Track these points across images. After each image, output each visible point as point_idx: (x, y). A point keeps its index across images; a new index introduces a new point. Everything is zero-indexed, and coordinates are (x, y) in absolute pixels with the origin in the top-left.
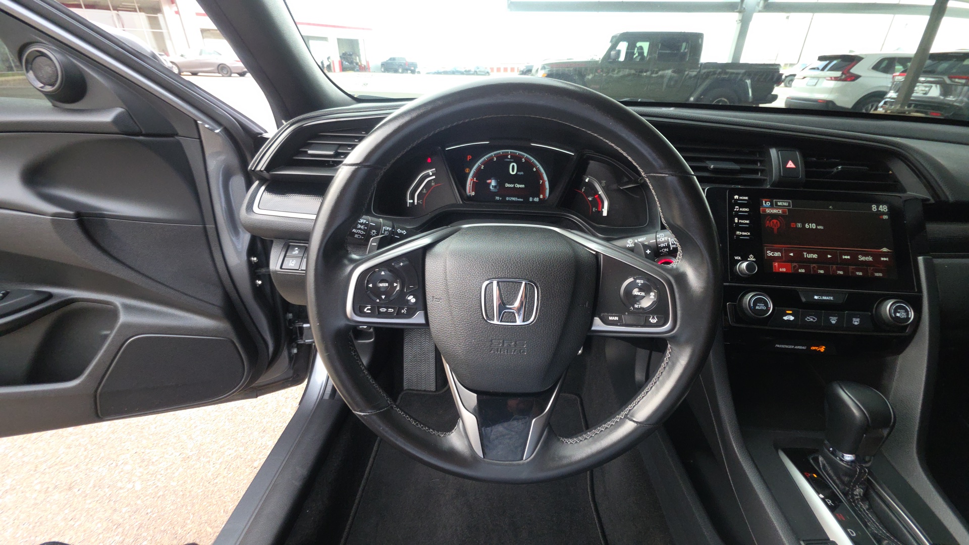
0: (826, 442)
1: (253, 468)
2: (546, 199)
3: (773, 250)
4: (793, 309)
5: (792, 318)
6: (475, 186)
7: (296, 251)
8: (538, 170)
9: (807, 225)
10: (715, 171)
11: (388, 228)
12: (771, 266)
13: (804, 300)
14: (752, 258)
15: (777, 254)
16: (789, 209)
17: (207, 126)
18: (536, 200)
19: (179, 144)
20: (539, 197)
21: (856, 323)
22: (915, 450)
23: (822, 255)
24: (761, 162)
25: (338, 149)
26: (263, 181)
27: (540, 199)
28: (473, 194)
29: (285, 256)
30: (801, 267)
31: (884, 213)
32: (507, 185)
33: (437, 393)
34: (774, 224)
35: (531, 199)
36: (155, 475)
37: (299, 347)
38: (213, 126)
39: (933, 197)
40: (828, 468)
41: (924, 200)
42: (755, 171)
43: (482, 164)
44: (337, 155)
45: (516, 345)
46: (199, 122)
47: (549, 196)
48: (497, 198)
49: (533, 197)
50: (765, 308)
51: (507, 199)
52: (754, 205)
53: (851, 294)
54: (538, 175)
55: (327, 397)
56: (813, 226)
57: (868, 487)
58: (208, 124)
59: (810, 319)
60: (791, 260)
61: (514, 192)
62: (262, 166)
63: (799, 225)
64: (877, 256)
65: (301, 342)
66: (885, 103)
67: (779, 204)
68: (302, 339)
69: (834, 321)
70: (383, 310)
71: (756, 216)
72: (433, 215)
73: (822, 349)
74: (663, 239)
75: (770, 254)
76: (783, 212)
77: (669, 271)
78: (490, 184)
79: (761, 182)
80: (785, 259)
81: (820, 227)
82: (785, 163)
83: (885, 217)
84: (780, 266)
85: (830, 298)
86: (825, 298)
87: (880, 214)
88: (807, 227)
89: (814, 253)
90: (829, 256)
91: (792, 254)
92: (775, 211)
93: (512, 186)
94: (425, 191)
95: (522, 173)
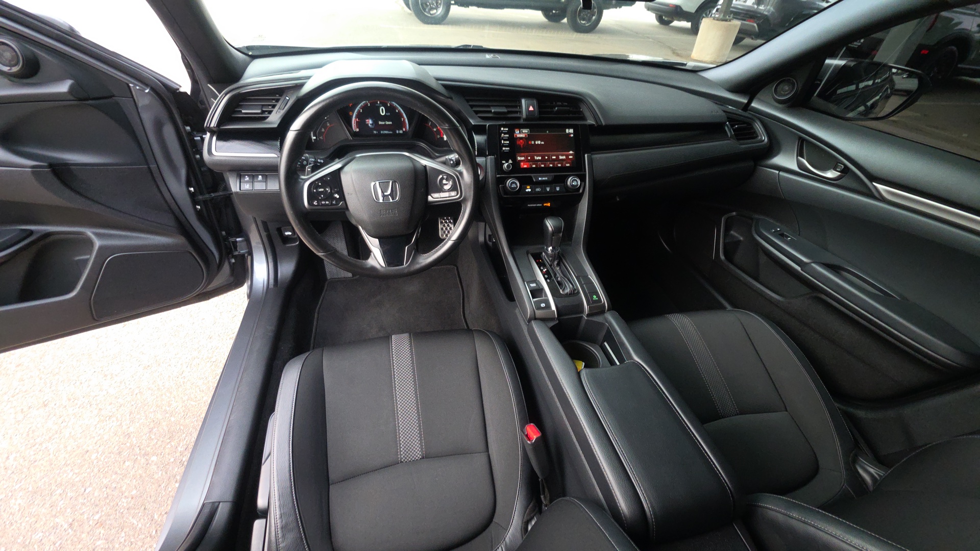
1: (212, 362)
2: (407, 131)
3: (521, 156)
4: (530, 185)
5: (530, 190)
6: (358, 124)
7: (247, 178)
8: (399, 111)
10: (495, 113)
11: (312, 160)
12: (520, 165)
13: (534, 180)
14: (510, 161)
15: (522, 158)
16: (528, 134)
17: (138, 88)
18: (401, 132)
19: (117, 104)
21: (558, 190)
23: (543, 157)
24: (519, 106)
25: (262, 108)
26: (213, 132)
27: (403, 131)
28: (358, 130)
29: (240, 182)
30: (533, 164)
31: (571, 134)
32: (380, 123)
33: (353, 278)
34: (521, 142)
35: (397, 132)
36: (124, 382)
37: (235, 257)
38: (142, 87)
39: (596, 123)
40: (545, 257)
41: (592, 125)
42: (517, 112)
43: (360, 108)
44: (263, 112)
45: (392, 211)
46: (131, 85)
47: (409, 128)
48: (375, 132)
49: (399, 130)
50: (516, 186)
51: (382, 132)
52: (511, 132)
53: (555, 176)
54: (400, 114)
55: (271, 286)
56: (539, 142)
58: (138, 86)
59: (538, 190)
60: (529, 161)
61: (385, 127)
62: (214, 124)
63: (533, 142)
64: (567, 156)
65: (236, 253)
66: (717, 10)
67: (523, 131)
68: (237, 251)
69: (548, 189)
70: (323, 202)
71: (512, 139)
72: (336, 147)
73: (549, 205)
75: (519, 158)
76: (526, 136)
77: (457, 171)
78: (368, 122)
79: (519, 118)
80: (526, 161)
81: (543, 143)
82: (529, 108)
83: (572, 135)
84: (524, 164)
85: (546, 178)
86: (544, 179)
87: (570, 134)
88: (536, 143)
89: (539, 156)
90: (546, 158)
91: (529, 158)
92: (521, 136)
93: (383, 123)
94: (323, 130)
95: (389, 114)
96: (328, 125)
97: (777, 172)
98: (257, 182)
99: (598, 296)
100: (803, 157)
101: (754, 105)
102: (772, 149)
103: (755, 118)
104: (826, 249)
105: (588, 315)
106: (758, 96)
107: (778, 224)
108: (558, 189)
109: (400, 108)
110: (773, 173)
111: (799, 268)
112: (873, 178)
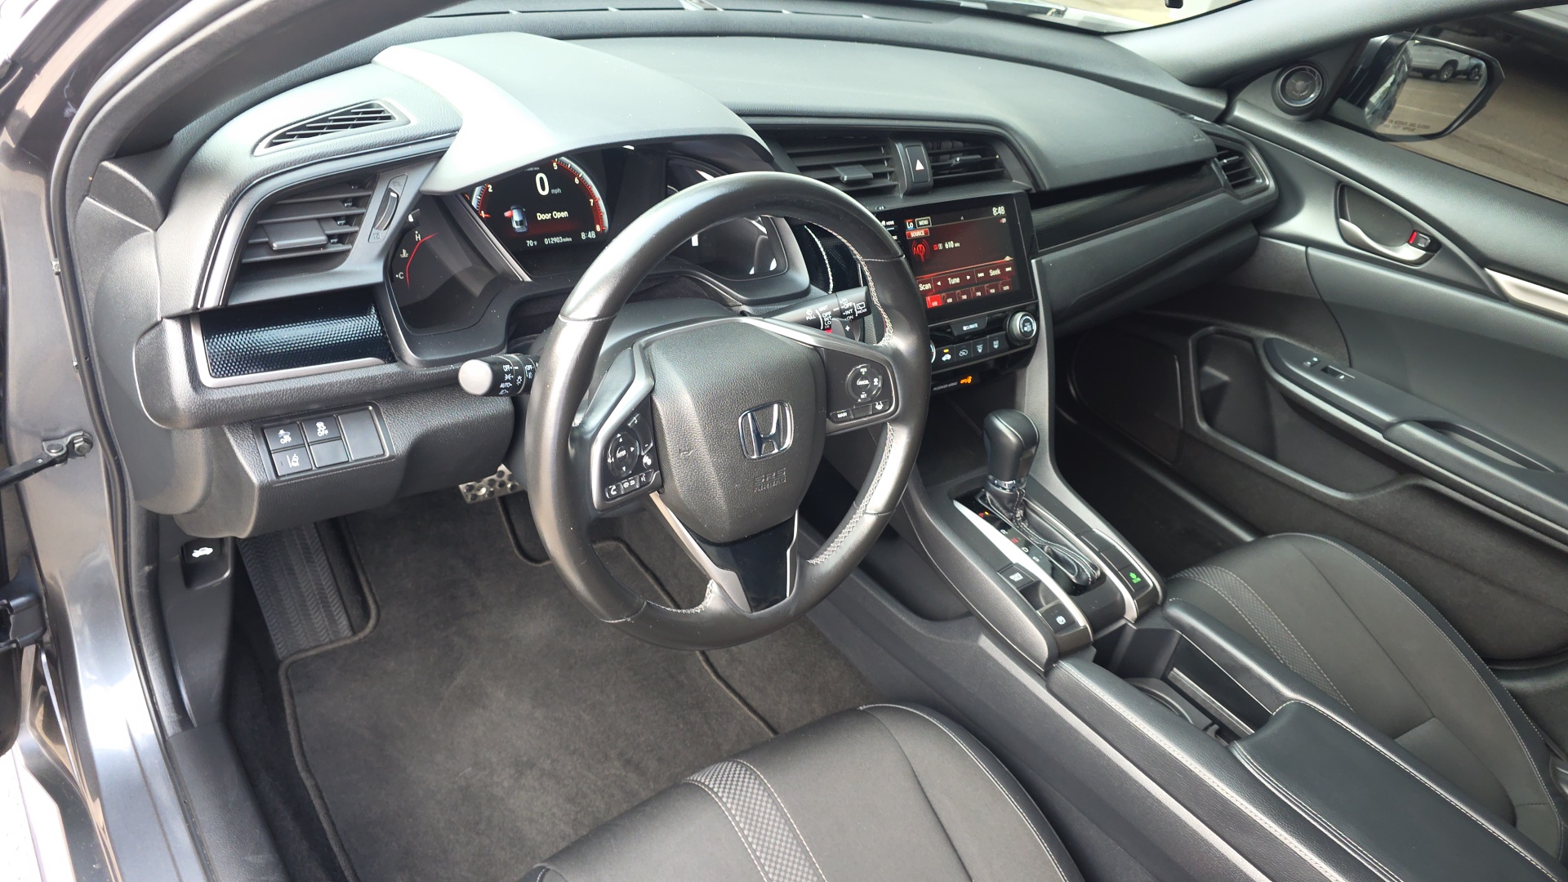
0: (991, 477)
2: (606, 231)
3: (924, 283)
4: (951, 346)
5: (949, 357)
7: (286, 437)
8: (581, 180)
9: (946, 245)
10: (848, 182)
12: (924, 302)
13: (955, 333)
15: (928, 286)
16: (929, 229)
18: (592, 235)
20: (595, 229)
21: (996, 347)
22: (1048, 458)
23: (962, 277)
24: (888, 160)
26: (185, 318)
27: (596, 233)
29: (270, 452)
30: (949, 297)
31: (1002, 217)
32: (541, 217)
33: (356, 638)
34: (921, 250)
35: (583, 236)
39: (1035, 187)
40: (995, 502)
41: (1028, 191)
42: (885, 175)
43: (487, 183)
44: (328, 240)
45: (776, 475)
48: (530, 243)
49: (587, 232)
51: (547, 241)
52: (899, 229)
53: (989, 316)
54: (583, 188)
56: (952, 244)
57: (1024, 506)
59: (963, 353)
60: (940, 291)
61: (554, 227)
62: (214, 298)
63: (940, 246)
64: (1002, 268)
67: (921, 223)
69: (980, 349)
73: (969, 380)
74: (847, 307)
75: (922, 287)
76: (925, 233)
77: (884, 351)
78: (510, 219)
80: (936, 291)
81: (957, 245)
82: (914, 165)
83: (1004, 220)
84: (932, 301)
85: (976, 325)
86: (972, 327)
87: (1000, 217)
88: (947, 246)
89: (956, 277)
90: (968, 277)
91: (939, 283)
92: (919, 233)
93: (548, 216)
94: (405, 254)
95: (558, 191)
96: (418, 238)
97: (1303, 248)
98: (314, 443)
99: (1138, 575)
100: (1345, 218)
101: (1239, 112)
102: (1284, 204)
103: (1248, 142)
104: (1407, 391)
105: (1137, 621)
106: (1241, 95)
107: (1315, 351)
108: (996, 345)
109: (582, 173)
110: (1294, 250)
111: (1377, 435)
112: (1485, 261)
